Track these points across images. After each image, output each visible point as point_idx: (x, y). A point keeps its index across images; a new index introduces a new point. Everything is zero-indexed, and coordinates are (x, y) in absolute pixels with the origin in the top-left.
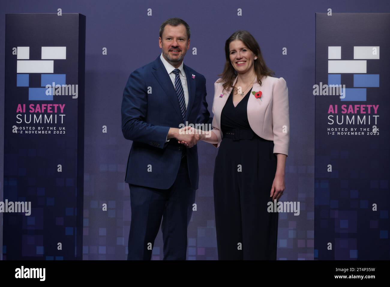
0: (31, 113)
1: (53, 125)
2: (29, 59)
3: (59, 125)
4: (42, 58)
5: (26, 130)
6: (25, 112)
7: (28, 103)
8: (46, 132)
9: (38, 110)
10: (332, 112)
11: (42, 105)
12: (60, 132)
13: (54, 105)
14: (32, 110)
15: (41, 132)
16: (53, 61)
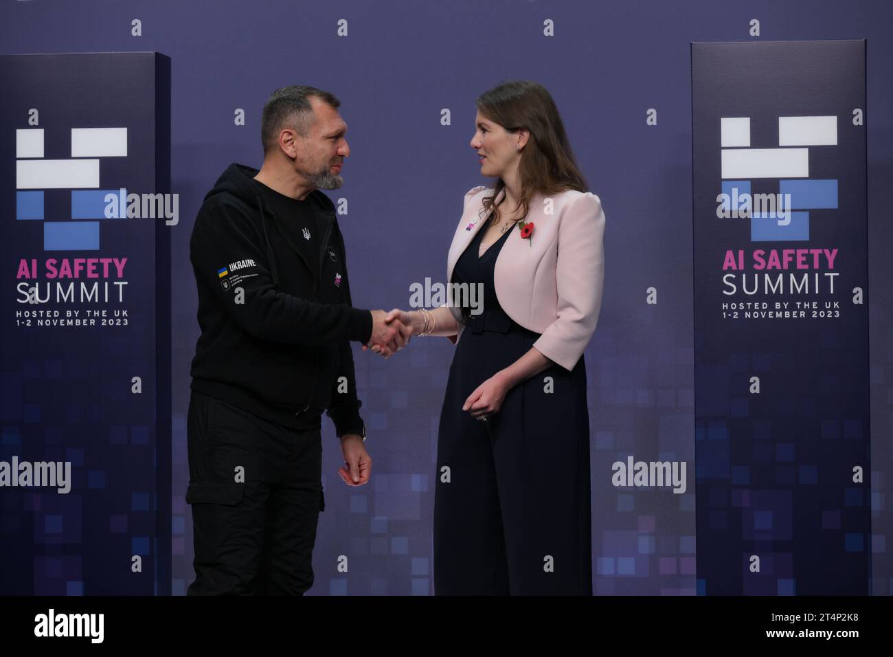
1: (100, 305)
4: (73, 155)
8: (84, 322)
9: (65, 273)
10: (731, 267)
11: (75, 260)
13: (102, 260)
16: (98, 160)
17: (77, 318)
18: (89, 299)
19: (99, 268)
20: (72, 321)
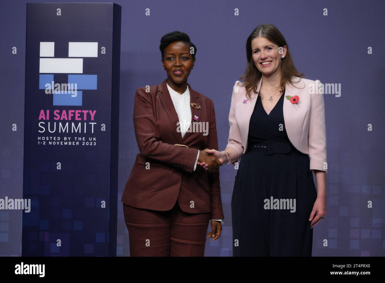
0: (55, 121)
1: (82, 135)
2: (53, 56)
3: (88, 135)
4: (69, 56)
5: (49, 140)
6: (48, 119)
7: (53, 108)
8: (73, 143)
11: (69, 111)
12: (90, 144)
13: (83, 111)
14: (57, 117)
15: (68, 143)
16: (82, 59)
17: (70, 141)
18: (76, 131)
19: (82, 115)
20: (67, 142)
